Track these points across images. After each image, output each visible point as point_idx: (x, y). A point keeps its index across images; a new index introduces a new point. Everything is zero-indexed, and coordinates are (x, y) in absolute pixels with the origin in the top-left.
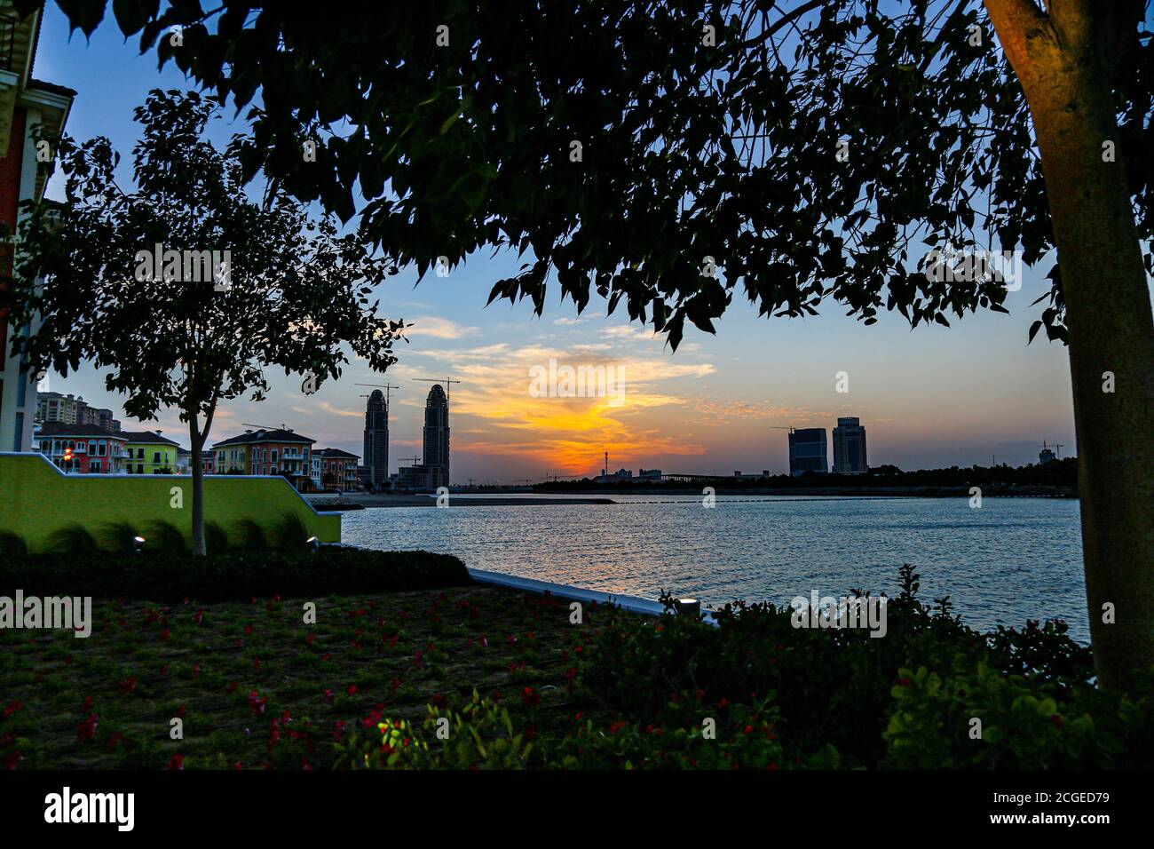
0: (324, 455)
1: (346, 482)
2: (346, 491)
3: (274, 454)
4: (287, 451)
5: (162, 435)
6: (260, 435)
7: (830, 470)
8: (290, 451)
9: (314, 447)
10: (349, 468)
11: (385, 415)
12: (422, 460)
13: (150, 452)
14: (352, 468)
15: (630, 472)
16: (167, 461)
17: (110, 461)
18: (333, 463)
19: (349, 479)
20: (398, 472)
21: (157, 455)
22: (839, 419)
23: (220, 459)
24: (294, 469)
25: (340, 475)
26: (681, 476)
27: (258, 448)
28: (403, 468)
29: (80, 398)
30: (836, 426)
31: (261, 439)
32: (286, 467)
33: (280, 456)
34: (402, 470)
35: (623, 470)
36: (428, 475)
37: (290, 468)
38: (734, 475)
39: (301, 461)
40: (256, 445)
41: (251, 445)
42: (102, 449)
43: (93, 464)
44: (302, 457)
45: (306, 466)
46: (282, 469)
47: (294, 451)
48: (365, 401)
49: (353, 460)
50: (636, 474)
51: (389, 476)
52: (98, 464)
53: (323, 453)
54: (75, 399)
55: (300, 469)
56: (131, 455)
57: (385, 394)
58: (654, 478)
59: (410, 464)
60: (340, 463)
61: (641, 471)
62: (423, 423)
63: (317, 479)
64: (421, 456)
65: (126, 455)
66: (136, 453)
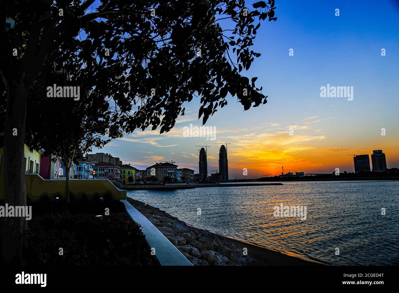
0: (183, 171)
1: (190, 179)
2: (191, 182)
3: (165, 170)
4: (169, 170)
5: (130, 165)
6: (160, 164)
7: (371, 171)
8: (170, 170)
9: (178, 168)
10: (191, 175)
11: (206, 156)
12: (219, 171)
13: (127, 171)
14: (192, 175)
15: (292, 173)
16: (132, 174)
17: (115, 174)
18: (186, 173)
19: (191, 178)
20: (211, 175)
21: (129, 172)
22: (373, 151)
23: (148, 173)
24: (171, 175)
25: (188, 177)
26: (311, 174)
27: (160, 169)
28: (212, 174)
29: (110, 154)
30: (373, 154)
31: (161, 166)
32: (169, 175)
33: (167, 171)
34: (212, 175)
35: (289, 173)
36: (221, 176)
37: (170, 175)
38: (332, 173)
39: (173, 173)
40: (159, 168)
41: (158, 168)
42: (112, 170)
43: (110, 175)
44: (174, 171)
45: (175, 174)
46: (168, 175)
47: (171, 170)
48: (199, 152)
49: (192, 172)
50: (294, 174)
51: (208, 177)
52: (111, 175)
53: (182, 170)
54: (108, 154)
55: (173, 175)
56: (121, 172)
57: (205, 149)
58: (301, 175)
59: (215, 173)
60: (188, 173)
61: (296, 173)
62: (219, 158)
63: (179, 179)
64: (218, 170)
65: (119, 172)
66: (123, 171)
